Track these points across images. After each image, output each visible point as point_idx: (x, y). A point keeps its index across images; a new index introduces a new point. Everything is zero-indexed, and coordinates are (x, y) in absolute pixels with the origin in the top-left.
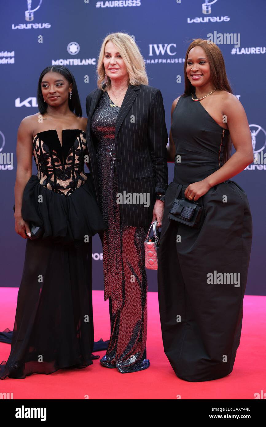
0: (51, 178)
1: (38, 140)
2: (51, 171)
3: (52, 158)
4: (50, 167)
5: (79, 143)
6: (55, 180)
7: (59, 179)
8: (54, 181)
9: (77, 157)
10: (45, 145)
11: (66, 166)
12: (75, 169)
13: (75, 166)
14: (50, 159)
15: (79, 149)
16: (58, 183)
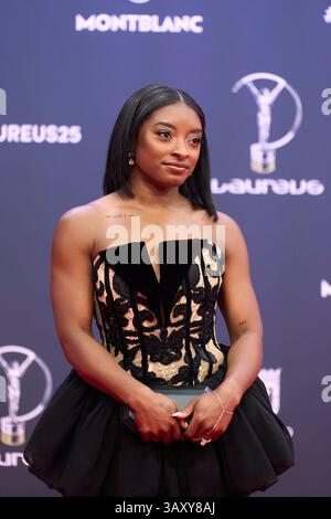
0: (134, 358)
1: (102, 266)
2: (133, 342)
3: (135, 310)
4: (130, 333)
5: (201, 272)
6: (145, 362)
7: (153, 360)
8: (140, 365)
9: (195, 307)
10: (118, 279)
11: (170, 330)
13: (191, 329)
14: (132, 313)
15: (201, 288)
16: (150, 370)
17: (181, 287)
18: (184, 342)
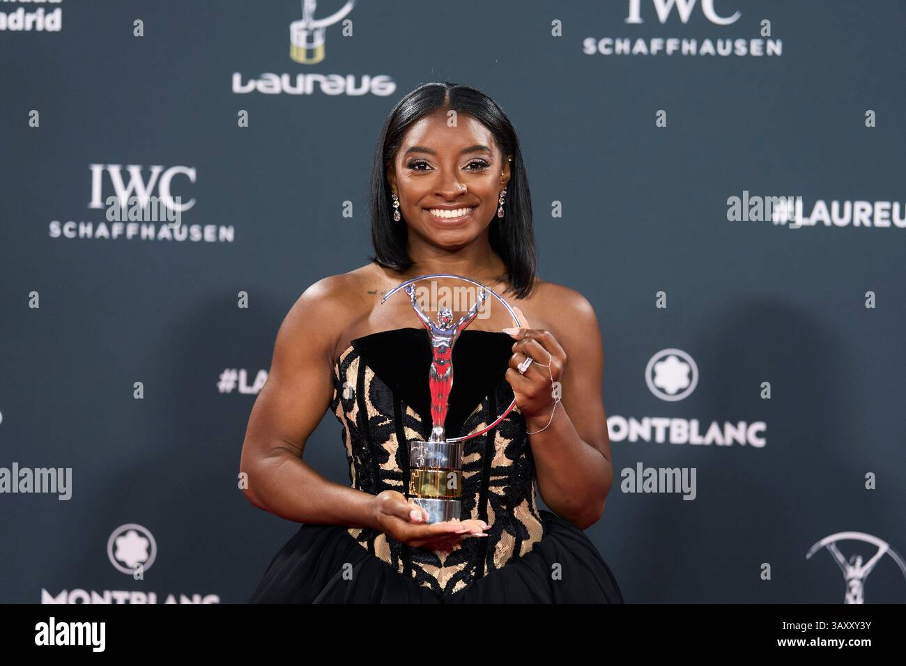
1: (356, 363)
3: (402, 438)
12: (492, 489)
13: (492, 478)
14: (395, 442)
17: (480, 408)
18: (477, 498)
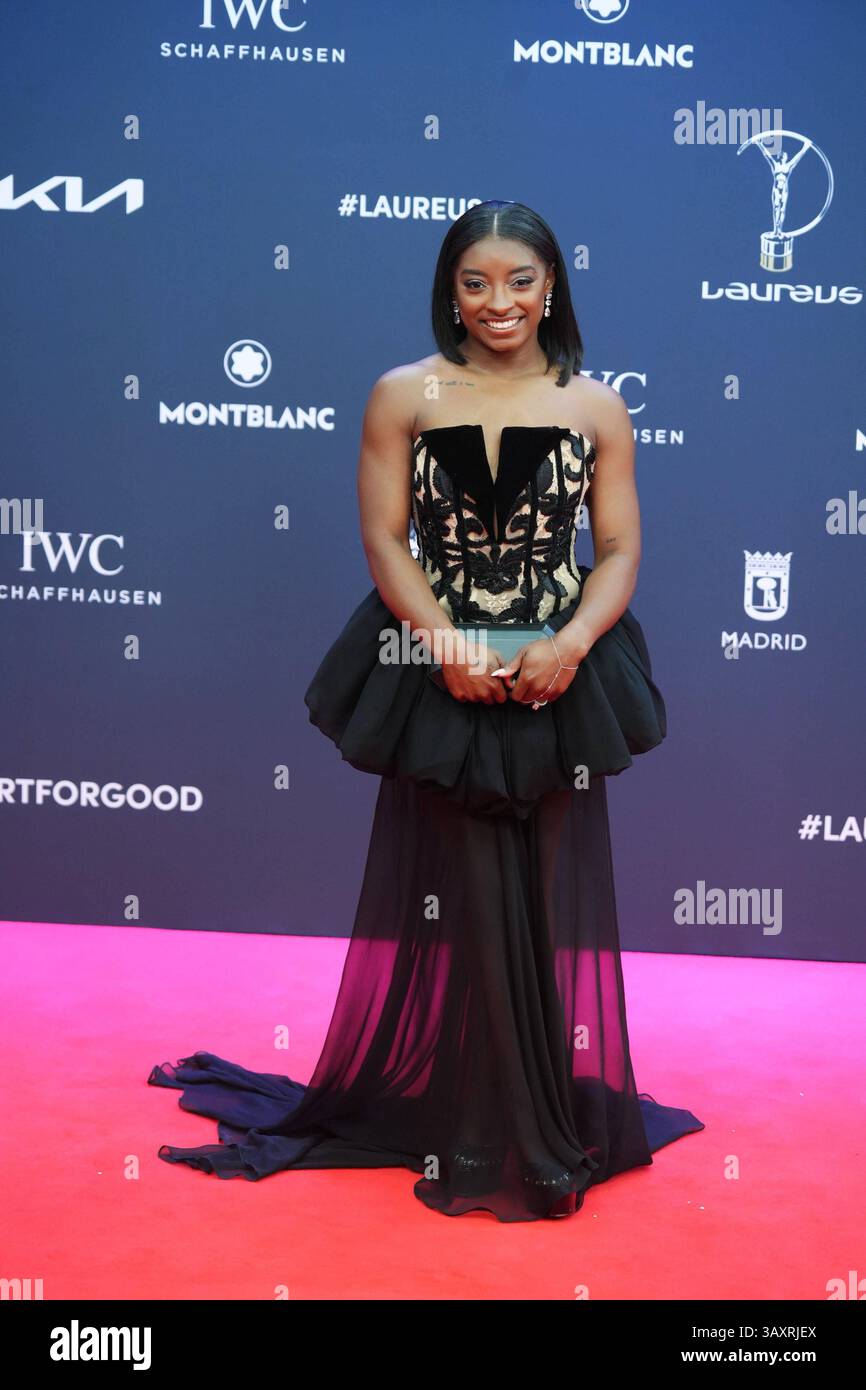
0: (454, 579)
1: (423, 452)
2: (454, 558)
3: (460, 517)
4: (451, 546)
5: (555, 473)
6: (467, 587)
7: (477, 585)
8: (461, 590)
9: (542, 520)
10: (441, 472)
11: (504, 548)
12: (536, 558)
13: (534, 549)
14: (455, 520)
15: (552, 496)
16: (473, 598)
17: (524, 492)
18: (523, 565)
